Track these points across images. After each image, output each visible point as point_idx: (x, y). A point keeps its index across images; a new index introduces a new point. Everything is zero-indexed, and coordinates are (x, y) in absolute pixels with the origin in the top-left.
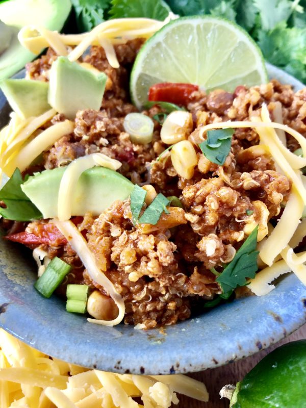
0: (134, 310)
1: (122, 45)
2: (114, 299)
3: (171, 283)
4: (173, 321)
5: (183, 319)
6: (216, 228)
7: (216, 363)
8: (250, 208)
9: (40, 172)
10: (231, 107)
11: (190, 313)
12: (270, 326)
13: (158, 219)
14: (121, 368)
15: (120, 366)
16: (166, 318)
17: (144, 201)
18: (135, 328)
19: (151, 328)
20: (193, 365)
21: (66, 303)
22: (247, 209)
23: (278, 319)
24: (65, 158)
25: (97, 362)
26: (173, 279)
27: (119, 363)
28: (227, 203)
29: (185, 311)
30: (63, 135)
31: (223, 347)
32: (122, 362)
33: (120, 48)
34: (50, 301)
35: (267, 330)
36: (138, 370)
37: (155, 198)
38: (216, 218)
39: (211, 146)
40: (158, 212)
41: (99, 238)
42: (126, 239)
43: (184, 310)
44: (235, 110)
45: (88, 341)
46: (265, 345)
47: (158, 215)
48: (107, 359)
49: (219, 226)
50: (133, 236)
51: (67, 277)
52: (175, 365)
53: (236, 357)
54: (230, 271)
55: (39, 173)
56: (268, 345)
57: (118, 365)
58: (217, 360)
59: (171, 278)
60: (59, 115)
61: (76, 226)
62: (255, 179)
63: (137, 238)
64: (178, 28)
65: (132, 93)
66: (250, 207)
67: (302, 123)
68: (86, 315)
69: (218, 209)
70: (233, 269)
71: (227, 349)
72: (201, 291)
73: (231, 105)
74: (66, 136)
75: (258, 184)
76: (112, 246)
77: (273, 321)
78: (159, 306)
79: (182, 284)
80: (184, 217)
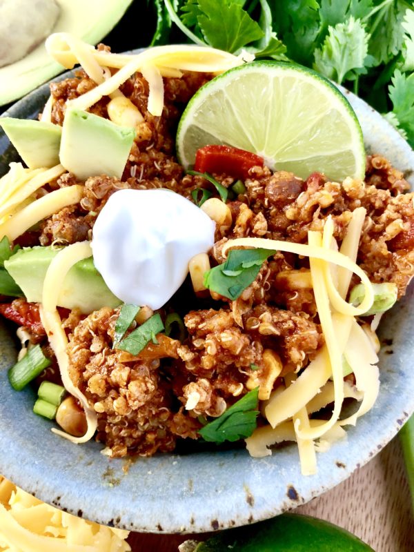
0: (107, 431)
1: (175, 79)
2: (87, 414)
3: (151, 416)
4: (149, 454)
5: (164, 451)
6: (214, 371)
7: (160, 529)
8: (257, 363)
9: (31, 247)
10: (293, 204)
11: (174, 446)
12: (237, 506)
13: (142, 348)
14: (59, 505)
15: (59, 502)
16: (143, 446)
17: (135, 319)
18: (102, 452)
19: (119, 457)
20: (134, 525)
21: (34, 404)
22: (252, 362)
23: (250, 500)
24: (61, 237)
25: (36, 491)
26: (154, 413)
27: (59, 498)
28: (229, 350)
29: (169, 443)
30: (65, 205)
31: (174, 514)
32: (61, 499)
33: (172, 83)
34: (20, 395)
35: (232, 511)
36: (76, 511)
37: (150, 318)
38: (213, 362)
39: (228, 273)
40: (145, 339)
41: (78, 346)
42: (102, 361)
43: (167, 442)
44: (296, 210)
45: (36, 462)
46: (222, 526)
47: (144, 343)
48: (48, 491)
49: (218, 371)
50: (110, 361)
51: (45, 371)
52: (115, 518)
53: (184, 530)
54: (218, 426)
55: (29, 248)
56: (226, 527)
57: (56, 501)
58: (162, 526)
59: (151, 411)
60: (67, 175)
61: (61, 319)
62: (276, 324)
63: (113, 365)
64: (249, 76)
65: (178, 147)
66: (256, 360)
67: (385, 246)
68: (53, 421)
69: (216, 355)
70: (221, 424)
71: (177, 519)
72: (185, 433)
73: (294, 200)
74: (69, 207)
75: (277, 332)
76: (88, 362)
77: (244, 500)
78: (137, 434)
79: (165, 420)
80: (176, 351)
